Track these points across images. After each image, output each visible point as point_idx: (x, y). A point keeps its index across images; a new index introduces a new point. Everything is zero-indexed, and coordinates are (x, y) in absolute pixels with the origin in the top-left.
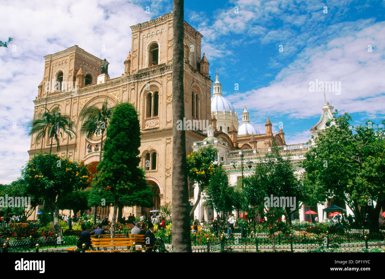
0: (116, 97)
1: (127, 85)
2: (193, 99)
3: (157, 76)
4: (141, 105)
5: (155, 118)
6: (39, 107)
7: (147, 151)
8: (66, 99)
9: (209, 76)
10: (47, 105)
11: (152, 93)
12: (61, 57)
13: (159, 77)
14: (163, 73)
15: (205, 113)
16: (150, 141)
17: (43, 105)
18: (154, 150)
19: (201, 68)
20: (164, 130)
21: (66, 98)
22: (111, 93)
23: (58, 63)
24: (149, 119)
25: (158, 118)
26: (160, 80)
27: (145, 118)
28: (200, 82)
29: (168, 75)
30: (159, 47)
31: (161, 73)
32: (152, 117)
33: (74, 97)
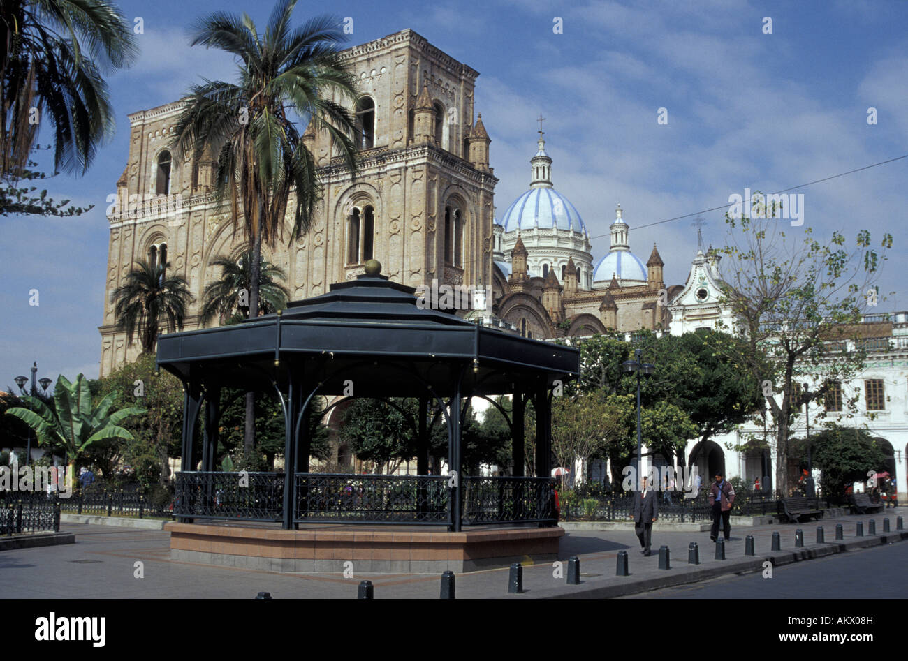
3: (371, 172)
4: (338, 235)
6: (120, 231)
8: (178, 215)
9: (490, 166)
10: (138, 226)
11: (360, 209)
12: (165, 117)
13: (374, 174)
14: (383, 167)
17: (129, 225)
19: (472, 150)
21: (178, 212)
23: (160, 130)
24: (353, 268)
26: (376, 181)
27: (345, 265)
28: (467, 184)
29: (393, 173)
30: (376, 107)
31: (379, 167)
32: (359, 264)
33: (196, 212)
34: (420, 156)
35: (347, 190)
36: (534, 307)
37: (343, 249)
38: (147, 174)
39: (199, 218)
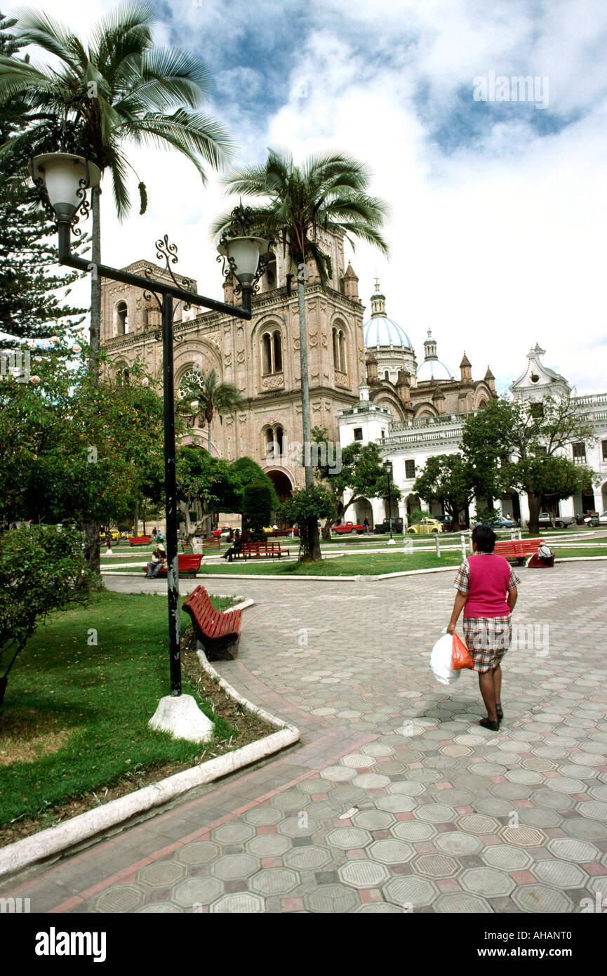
0: (213, 341)
1: (229, 321)
2: (334, 340)
3: (277, 306)
4: (255, 354)
5: (278, 374)
7: (268, 425)
8: (135, 347)
9: (359, 298)
11: (271, 334)
13: (279, 308)
14: (286, 302)
15: (355, 361)
16: (271, 411)
18: (279, 424)
19: (346, 287)
20: (292, 392)
21: (135, 345)
22: (206, 336)
23: (118, 287)
24: (268, 376)
25: (282, 373)
26: (281, 313)
27: (262, 375)
28: (346, 311)
29: (294, 305)
30: (277, 258)
31: (283, 302)
32: (272, 373)
33: (148, 344)
34: (313, 291)
35: (259, 321)
36: (393, 399)
37: (259, 363)
38: (111, 320)
39: (151, 349)
